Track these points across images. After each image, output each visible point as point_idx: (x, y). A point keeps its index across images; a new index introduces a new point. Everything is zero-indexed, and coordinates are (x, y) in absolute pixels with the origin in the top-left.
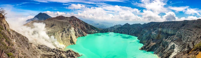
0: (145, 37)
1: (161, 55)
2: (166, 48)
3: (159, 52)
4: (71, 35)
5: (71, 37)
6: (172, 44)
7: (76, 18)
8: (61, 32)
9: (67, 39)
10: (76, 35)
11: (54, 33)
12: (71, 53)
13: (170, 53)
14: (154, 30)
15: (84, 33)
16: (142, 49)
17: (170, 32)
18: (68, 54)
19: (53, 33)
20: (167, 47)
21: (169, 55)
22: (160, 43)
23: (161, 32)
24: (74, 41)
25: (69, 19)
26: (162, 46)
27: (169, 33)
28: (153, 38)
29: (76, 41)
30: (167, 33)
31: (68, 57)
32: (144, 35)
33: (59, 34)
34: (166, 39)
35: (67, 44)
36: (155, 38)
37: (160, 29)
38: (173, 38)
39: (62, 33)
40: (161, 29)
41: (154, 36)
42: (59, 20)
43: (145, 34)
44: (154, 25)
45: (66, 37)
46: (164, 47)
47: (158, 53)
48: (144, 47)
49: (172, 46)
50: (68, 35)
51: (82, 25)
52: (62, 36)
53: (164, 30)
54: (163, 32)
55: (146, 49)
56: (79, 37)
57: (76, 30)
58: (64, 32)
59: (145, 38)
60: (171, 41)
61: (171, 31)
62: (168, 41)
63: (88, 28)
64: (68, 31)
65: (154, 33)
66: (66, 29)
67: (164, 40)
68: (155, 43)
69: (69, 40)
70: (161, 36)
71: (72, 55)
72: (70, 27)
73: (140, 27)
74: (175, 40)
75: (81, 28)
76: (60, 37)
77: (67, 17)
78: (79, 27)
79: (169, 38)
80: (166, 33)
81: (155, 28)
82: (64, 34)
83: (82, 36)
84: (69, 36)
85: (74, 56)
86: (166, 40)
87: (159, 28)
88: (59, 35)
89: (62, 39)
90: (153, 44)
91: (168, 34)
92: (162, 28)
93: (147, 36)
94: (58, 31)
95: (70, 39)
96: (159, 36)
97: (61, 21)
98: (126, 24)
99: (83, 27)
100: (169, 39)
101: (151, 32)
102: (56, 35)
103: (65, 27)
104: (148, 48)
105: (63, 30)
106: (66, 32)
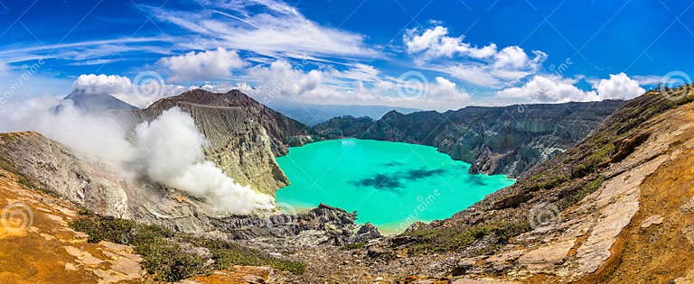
2: (535, 164)
5: (271, 163)
6: (551, 149)
8: (233, 149)
9: (262, 171)
11: (219, 157)
14: (491, 126)
16: (474, 171)
17: (535, 129)
19: (216, 155)
20: (537, 159)
22: (515, 153)
23: (510, 130)
24: (283, 175)
26: (522, 159)
27: (532, 130)
30: (528, 130)
32: (463, 138)
33: (231, 156)
34: (529, 143)
36: (498, 144)
37: (506, 123)
38: (548, 140)
39: (238, 154)
40: (510, 122)
41: (493, 138)
43: (466, 137)
45: (257, 164)
46: (528, 162)
48: (478, 166)
49: (553, 154)
50: (262, 157)
53: (520, 125)
55: (486, 170)
58: (244, 148)
59: (468, 146)
61: (538, 126)
62: (536, 147)
64: (254, 140)
65: (491, 133)
66: (247, 137)
69: (268, 171)
70: (511, 138)
72: (257, 128)
74: (554, 143)
76: (238, 168)
79: (537, 140)
80: (526, 132)
82: (247, 155)
84: (266, 160)
87: (503, 119)
88: (233, 160)
89: (246, 175)
90: (496, 157)
91: (530, 132)
92: (512, 119)
93: (474, 141)
94: (227, 147)
95: (271, 170)
96: (507, 140)
100: (538, 142)
101: (482, 130)
102: (225, 161)
103: (240, 128)
104: (488, 168)
105: (238, 140)
106: (249, 145)
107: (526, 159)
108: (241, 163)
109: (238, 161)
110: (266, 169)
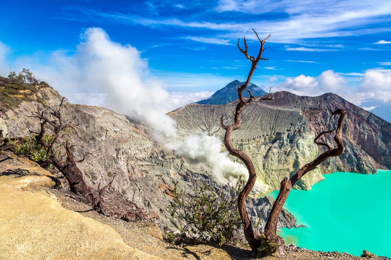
4: (297, 157)
7: (343, 101)
8: (266, 144)
9: (281, 167)
11: (242, 145)
19: (239, 143)
25: (310, 103)
33: (258, 147)
39: (268, 148)
45: (279, 161)
50: (288, 155)
51: (364, 128)
52: (266, 157)
56: (339, 169)
58: (276, 145)
64: (291, 142)
66: (285, 137)
69: (288, 170)
72: (299, 131)
75: (361, 142)
77: (303, 97)
82: (275, 151)
83: (352, 171)
84: (291, 159)
88: (259, 150)
89: (264, 165)
94: (254, 139)
95: (292, 169)
99: (370, 139)
105: (274, 137)
106: (283, 143)
108: (266, 155)
109: (264, 154)
110: (286, 166)
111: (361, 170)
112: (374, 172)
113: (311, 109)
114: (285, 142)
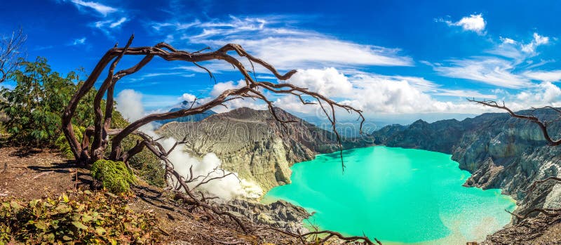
0: (474, 152)
1: (522, 196)
2: (532, 179)
3: (515, 187)
4: (276, 160)
5: (277, 165)
6: (549, 165)
7: (284, 112)
8: (248, 153)
9: (266, 170)
10: (288, 158)
11: (230, 157)
12: (284, 210)
13: (546, 189)
14: (496, 135)
15: (308, 150)
16: (470, 184)
17: (537, 138)
18: (277, 211)
19: (228, 155)
20: (536, 173)
21: (546, 194)
22: (516, 165)
23: (515, 138)
24: (285, 176)
25: (265, 116)
26: (521, 172)
27: (535, 139)
28: (494, 155)
29: (290, 174)
30: (531, 139)
31: (279, 220)
32: (470, 147)
33: (243, 157)
34: (529, 153)
35: (266, 185)
36: (501, 154)
37: (511, 132)
38: (548, 151)
39: (250, 156)
40: (514, 129)
41: (497, 148)
42: (239, 120)
43: (472, 146)
44: (494, 122)
45: (263, 166)
46: (527, 176)
47: (512, 190)
48: (474, 178)
49: (549, 170)
50: (269, 160)
51: (300, 130)
52: (251, 164)
53: (523, 133)
54: (520, 137)
55: (481, 184)
56: (295, 162)
57: (288, 146)
58: (257, 152)
59: (473, 155)
60: (545, 159)
62: (536, 159)
63: (318, 137)
64: (267, 148)
65: (495, 141)
66: (262, 145)
67: (524, 156)
68: (501, 168)
69: (272, 172)
70: (515, 148)
71: (288, 214)
72: (271, 139)
73: (455, 128)
74: (554, 156)
75: (300, 139)
76: (247, 167)
77: (259, 111)
78: (294, 137)
79: (538, 151)
80: (529, 141)
81: (497, 129)
82: (257, 157)
83: (303, 161)
84: (272, 162)
85: (295, 216)
86: (530, 156)
87: (508, 127)
88: (244, 160)
89: (252, 172)
90: (495, 169)
91: (533, 140)
92: (516, 127)
93: (479, 150)
94: (239, 151)
95: (274, 171)
96: (509, 149)
97: (246, 121)
98: (417, 121)
99: (305, 136)
100: (539, 154)
101: (488, 139)
102: (235, 161)
103: (257, 138)
104: (486, 180)
105: (253, 146)
106: (262, 150)
107: (525, 172)
108: (251, 163)
109: (249, 162)
110: (270, 170)
111: (308, 159)
112: (314, 158)
113: (267, 119)
114: (263, 149)
